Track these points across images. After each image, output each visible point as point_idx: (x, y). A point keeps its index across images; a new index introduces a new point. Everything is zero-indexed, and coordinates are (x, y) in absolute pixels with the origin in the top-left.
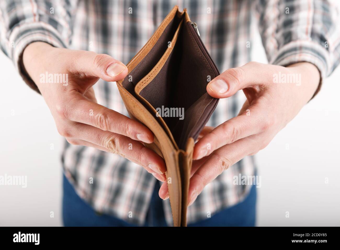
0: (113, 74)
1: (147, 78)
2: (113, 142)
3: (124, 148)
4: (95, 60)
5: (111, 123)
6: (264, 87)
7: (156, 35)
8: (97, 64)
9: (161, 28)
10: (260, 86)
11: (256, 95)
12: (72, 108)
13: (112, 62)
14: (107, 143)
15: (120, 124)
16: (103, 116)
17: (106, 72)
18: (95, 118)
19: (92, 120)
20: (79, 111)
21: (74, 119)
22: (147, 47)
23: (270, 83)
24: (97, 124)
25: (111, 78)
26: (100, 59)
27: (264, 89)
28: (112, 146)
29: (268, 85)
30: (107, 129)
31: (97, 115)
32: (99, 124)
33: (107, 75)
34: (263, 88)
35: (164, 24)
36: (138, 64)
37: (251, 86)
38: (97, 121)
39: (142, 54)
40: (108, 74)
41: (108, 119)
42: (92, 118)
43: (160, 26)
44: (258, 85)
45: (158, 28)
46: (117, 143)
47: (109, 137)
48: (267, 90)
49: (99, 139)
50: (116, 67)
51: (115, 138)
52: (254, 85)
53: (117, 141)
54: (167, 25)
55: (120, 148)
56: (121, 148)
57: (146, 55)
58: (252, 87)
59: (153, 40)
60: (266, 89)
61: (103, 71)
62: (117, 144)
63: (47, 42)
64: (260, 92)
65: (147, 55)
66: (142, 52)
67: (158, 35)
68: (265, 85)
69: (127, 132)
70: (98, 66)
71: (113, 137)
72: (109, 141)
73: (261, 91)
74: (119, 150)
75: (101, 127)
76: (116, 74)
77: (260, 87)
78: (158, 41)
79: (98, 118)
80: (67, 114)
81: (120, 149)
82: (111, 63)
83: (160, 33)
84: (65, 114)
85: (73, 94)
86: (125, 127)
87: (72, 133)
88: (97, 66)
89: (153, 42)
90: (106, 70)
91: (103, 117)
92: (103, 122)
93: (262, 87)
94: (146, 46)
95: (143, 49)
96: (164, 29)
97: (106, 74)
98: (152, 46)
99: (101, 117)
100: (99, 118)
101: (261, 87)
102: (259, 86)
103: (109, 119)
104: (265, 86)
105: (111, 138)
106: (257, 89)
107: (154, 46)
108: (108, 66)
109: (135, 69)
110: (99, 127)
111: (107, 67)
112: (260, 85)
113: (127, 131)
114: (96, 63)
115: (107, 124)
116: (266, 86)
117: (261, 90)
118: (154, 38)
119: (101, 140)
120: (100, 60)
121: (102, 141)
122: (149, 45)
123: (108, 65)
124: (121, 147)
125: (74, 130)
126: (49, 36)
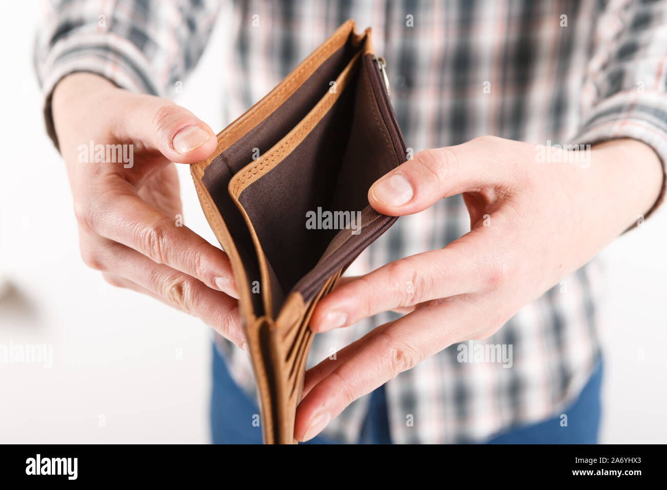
0: (183, 148)
1: (261, 164)
2: (180, 289)
3: (198, 305)
4: (155, 117)
5: (167, 249)
6: (505, 192)
7: (295, 76)
8: (158, 124)
9: (308, 64)
10: (497, 189)
11: (487, 207)
12: (103, 211)
13: (189, 124)
14: (168, 289)
15: (185, 253)
16: (155, 232)
17: (172, 143)
18: (141, 236)
19: (136, 239)
20: (114, 218)
21: (105, 234)
22: (270, 99)
23: (519, 183)
24: (144, 248)
25: (178, 155)
26: (166, 114)
27: (505, 195)
28: (177, 296)
29: (513, 188)
30: (162, 260)
31: (145, 230)
32: (148, 248)
33: (174, 148)
34: (502, 194)
35: (317, 56)
36: (248, 133)
37: (478, 188)
38: (144, 242)
39: (258, 113)
40: (175, 146)
41: (163, 239)
42: (136, 235)
43: (305, 60)
44: (492, 186)
45: (302, 62)
46: (186, 291)
47: (174, 278)
48: (510, 199)
49: (153, 280)
50: (193, 134)
51: (183, 282)
52: (483, 187)
53: (187, 287)
54: (324, 59)
55: (191, 302)
56: (193, 304)
57: (267, 116)
58: (479, 190)
59: (285, 86)
60: (509, 196)
61: (167, 140)
62: (186, 294)
63: (102, 75)
64: (496, 202)
65: (269, 117)
66: (258, 109)
67: (301, 76)
68: (507, 187)
69: (198, 271)
70: (160, 128)
71: (180, 279)
72: (171, 286)
73: (499, 200)
74: (189, 306)
75: (151, 255)
76: (189, 149)
77: (496, 191)
78: (299, 89)
79: (145, 236)
80: (93, 222)
81: (191, 305)
82: (185, 125)
83: (304, 73)
84: (88, 223)
85: (111, 182)
86: (195, 260)
87: (104, 262)
88: (157, 128)
89: (285, 89)
90: (173, 138)
91: (154, 234)
92: (154, 245)
93: (502, 191)
94: (268, 97)
95: (262, 103)
96: (317, 67)
97: (171, 147)
98: (284, 99)
99: (152, 234)
100: (147, 236)
101: (499, 192)
102: (495, 189)
103: (165, 239)
104: (508, 190)
105: (176, 281)
106: (491, 195)
107: (288, 100)
108: (179, 131)
109: (241, 142)
110: (147, 255)
111: (175, 132)
112: (496, 187)
113: (197, 268)
114: (156, 121)
115: (161, 250)
116: (510, 190)
117: (498, 198)
118: (289, 81)
119: (157, 283)
120: (165, 116)
121: (160, 284)
122: (275, 95)
123: (177, 129)
124: (193, 301)
125: (107, 255)
126: (115, 63)
